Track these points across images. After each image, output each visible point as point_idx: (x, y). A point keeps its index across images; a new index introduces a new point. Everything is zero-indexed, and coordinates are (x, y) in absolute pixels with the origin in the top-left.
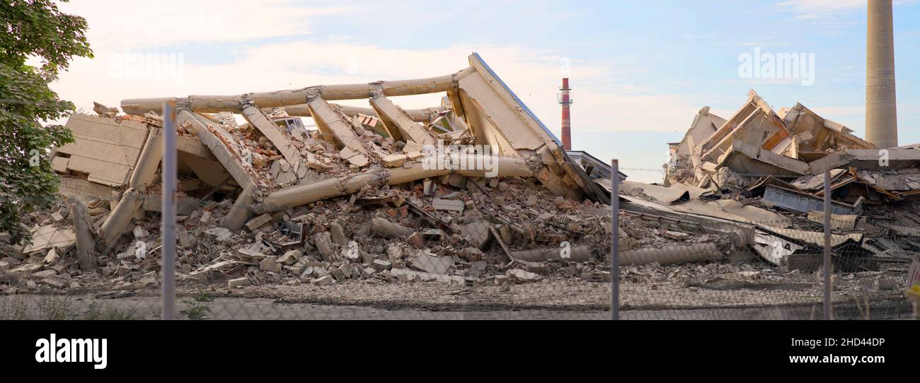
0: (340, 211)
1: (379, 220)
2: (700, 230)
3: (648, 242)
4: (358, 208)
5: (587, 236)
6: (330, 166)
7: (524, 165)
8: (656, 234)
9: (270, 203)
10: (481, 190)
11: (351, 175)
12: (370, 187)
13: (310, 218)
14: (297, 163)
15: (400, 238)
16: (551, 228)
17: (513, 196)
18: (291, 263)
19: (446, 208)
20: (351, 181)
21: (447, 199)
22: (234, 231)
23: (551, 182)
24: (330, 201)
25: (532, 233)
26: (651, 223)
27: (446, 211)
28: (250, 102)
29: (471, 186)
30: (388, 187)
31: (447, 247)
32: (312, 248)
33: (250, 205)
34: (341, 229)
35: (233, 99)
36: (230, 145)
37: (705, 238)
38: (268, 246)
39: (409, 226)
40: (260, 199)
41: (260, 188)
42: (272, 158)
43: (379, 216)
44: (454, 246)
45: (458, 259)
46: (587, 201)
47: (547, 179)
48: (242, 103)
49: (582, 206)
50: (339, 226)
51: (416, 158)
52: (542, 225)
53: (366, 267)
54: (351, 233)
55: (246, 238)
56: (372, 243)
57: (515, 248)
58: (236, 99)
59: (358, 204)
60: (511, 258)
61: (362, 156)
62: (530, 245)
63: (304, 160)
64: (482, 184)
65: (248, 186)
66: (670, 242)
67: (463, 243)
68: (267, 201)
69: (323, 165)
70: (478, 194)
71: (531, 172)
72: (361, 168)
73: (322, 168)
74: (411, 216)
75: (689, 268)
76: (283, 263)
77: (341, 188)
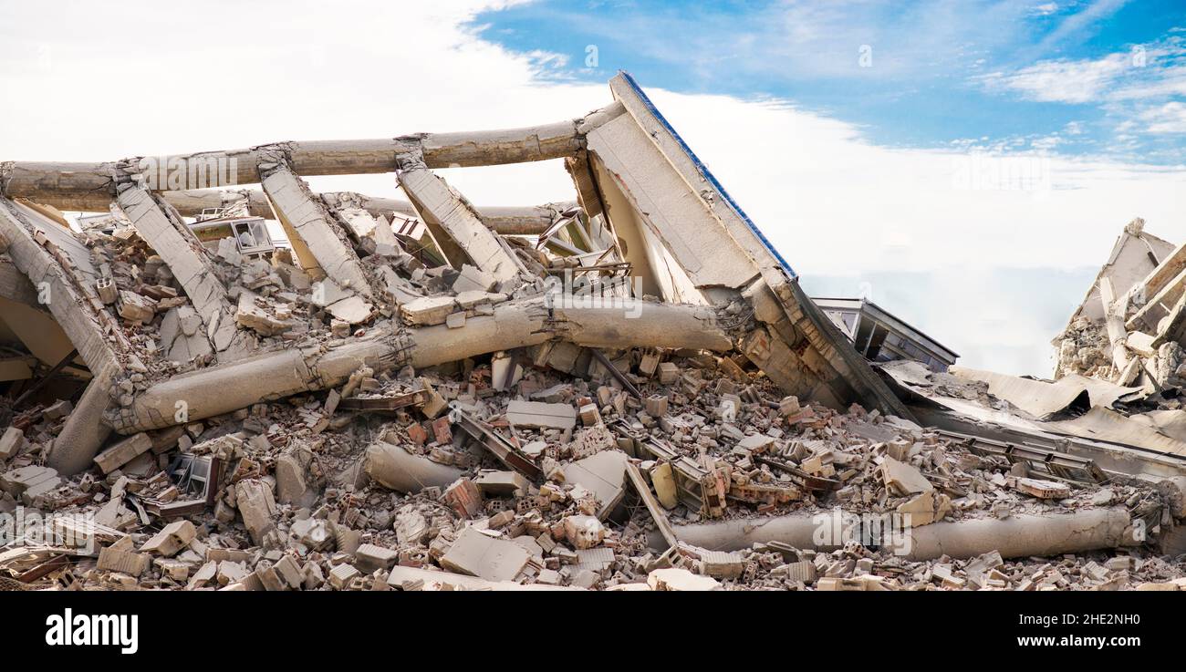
0: (301, 428)
1: (384, 450)
2: (1095, 476)
3: (979, 503)
4: (342, 420)
5: (846, 490)
6: (288, 323)
7: (713, 322)
8: (998, 486)
9: (149, 408)
10: (620, 381)
11: (331, 343)
12: (370, 371)
13: (230, 445)
14: (216, 316)
15: (427, 492)
16: (765, 468)
17: (688, 394)
18: (173, 551)
19: (538, 422)
20: (330, 357)
21: (542, 400)
22: (68, 474)
23: (776, 363)
24: (285, 405)
25: (720, 482)
26: (988, 459)
27: (536, 430)
28: (134, 177)
29: (598, 372)
30: (412, 372)
31: (528, 515)
32: (230, 515)
33: (105, 414)
34: (298, 471)
35: (97, 170)
36: (76, 273)
37: (1106, 494)
38: (134, 509)
39: (452, 463)
40: (127, 400)
41: (128, 372)
42: (165, 303)
43: (385, 440)
44: (545, 512)
45: (548, 544)
46: (855, 408)
47: (765, 355)
48: (116, 179)
49: (842, 419)
50: (293, 462)
51: (474, 305)
52: (745, 463)
53: (337, 563)
54: (322, 481)
55: (93, 491)
56: (366, 504)
57: (684, 517)
58: (103, 170)
59: (346, 411)
60: (671, 540)
61: (359, 301)
62: (717, 511)
63: (232, 308)
64: (623, 367)
65: (104, 367)
66: (1028, 503)
67: (565, 503)
68: (142, 404)
69: (272, 319)
70: (612, 389)
71: (729, 340)
72: (354, 327)
73: (269, 326)
74: (458, 441)
75: (1070, 566)
76: (155, 553)
77: (306, 374)
